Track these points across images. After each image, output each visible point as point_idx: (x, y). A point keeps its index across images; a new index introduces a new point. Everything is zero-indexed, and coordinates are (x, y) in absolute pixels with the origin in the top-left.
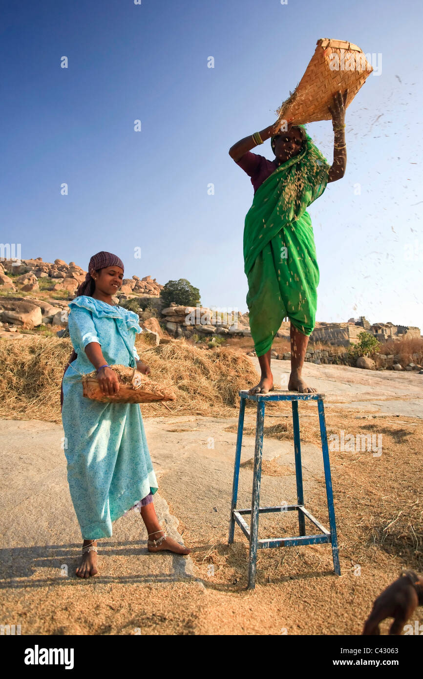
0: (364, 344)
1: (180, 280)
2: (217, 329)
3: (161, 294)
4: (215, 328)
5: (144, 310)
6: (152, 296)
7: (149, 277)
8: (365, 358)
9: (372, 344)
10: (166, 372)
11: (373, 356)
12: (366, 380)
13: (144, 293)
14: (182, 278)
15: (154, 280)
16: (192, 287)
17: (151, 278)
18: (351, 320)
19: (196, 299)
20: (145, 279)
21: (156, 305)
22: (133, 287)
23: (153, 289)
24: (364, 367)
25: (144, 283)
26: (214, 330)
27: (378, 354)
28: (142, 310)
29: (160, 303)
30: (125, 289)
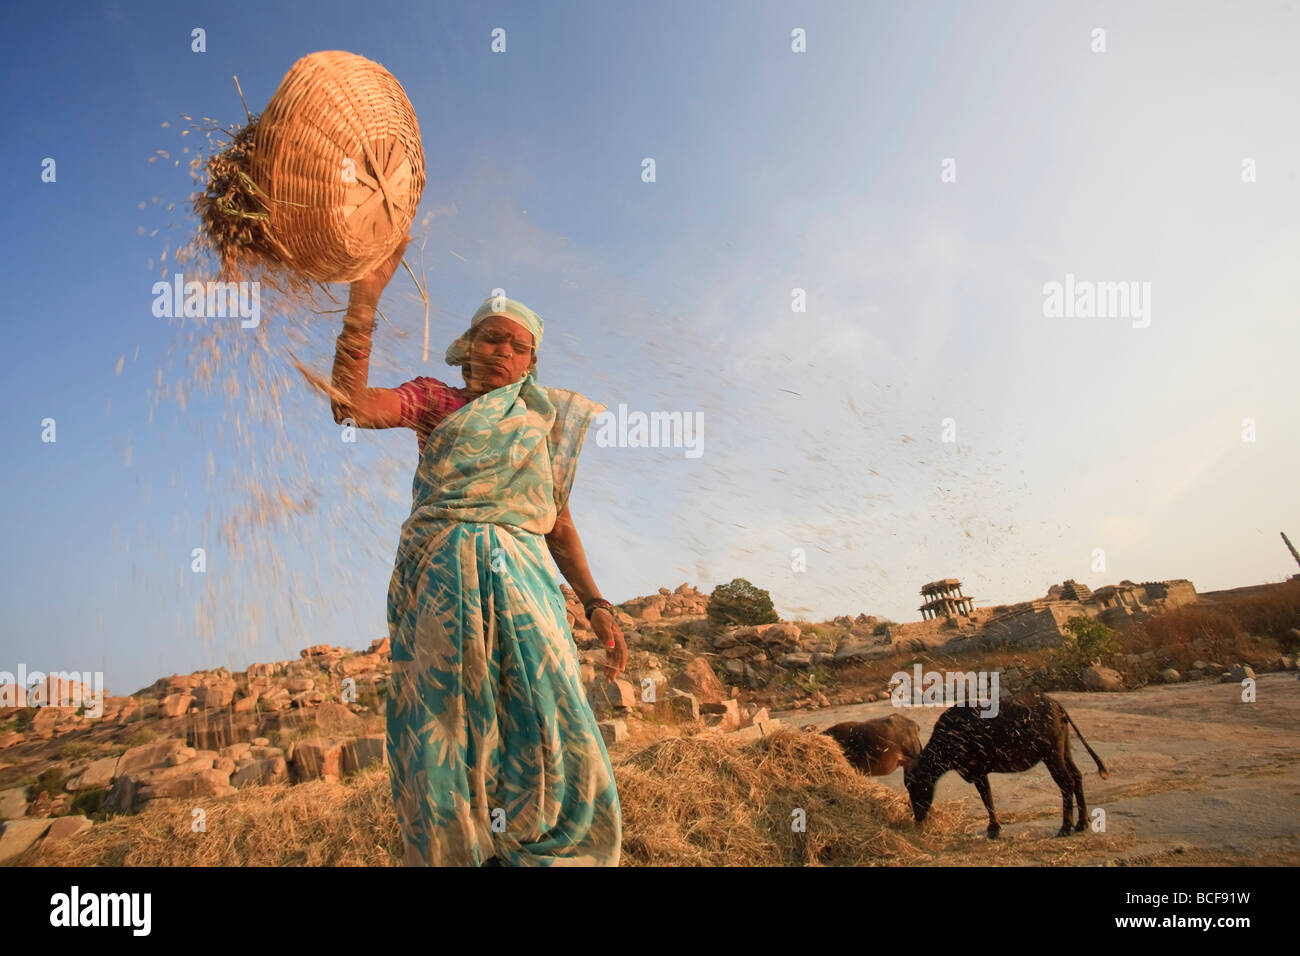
0: (1086, 641)
1: (734, 581)
2: (814, 657)
3: (709, 610)
4: (810, 656)
5: (684, 646)
6: (694, 618)
7: (686, 585)
8: (1097, 666)
9: (1100, 637)
10: (664, 805)
11: (1109, 662)
12: (1105, 727)
13: (681, 614)
14: (736, 578)
15: (695, 589)
16: (756, 589)
17: (689, 587)
18: (1054, 590)
19: (767, 610)
20: (679, 591)
21: (703, 632)
22: (663, 608)
23: (695, 605)
24: (1098, 687)
25: (680, 597)
26: (808, 660)
27: (1119, 654)
28: (680, 646)
29: (708, 627)
30: (650, 614)
